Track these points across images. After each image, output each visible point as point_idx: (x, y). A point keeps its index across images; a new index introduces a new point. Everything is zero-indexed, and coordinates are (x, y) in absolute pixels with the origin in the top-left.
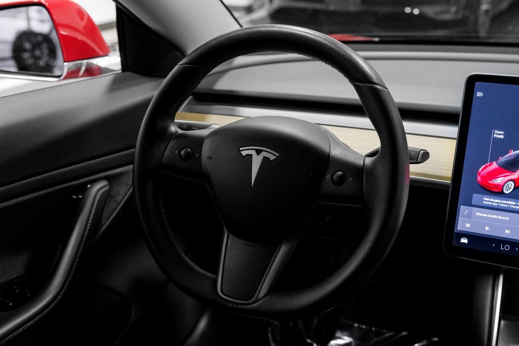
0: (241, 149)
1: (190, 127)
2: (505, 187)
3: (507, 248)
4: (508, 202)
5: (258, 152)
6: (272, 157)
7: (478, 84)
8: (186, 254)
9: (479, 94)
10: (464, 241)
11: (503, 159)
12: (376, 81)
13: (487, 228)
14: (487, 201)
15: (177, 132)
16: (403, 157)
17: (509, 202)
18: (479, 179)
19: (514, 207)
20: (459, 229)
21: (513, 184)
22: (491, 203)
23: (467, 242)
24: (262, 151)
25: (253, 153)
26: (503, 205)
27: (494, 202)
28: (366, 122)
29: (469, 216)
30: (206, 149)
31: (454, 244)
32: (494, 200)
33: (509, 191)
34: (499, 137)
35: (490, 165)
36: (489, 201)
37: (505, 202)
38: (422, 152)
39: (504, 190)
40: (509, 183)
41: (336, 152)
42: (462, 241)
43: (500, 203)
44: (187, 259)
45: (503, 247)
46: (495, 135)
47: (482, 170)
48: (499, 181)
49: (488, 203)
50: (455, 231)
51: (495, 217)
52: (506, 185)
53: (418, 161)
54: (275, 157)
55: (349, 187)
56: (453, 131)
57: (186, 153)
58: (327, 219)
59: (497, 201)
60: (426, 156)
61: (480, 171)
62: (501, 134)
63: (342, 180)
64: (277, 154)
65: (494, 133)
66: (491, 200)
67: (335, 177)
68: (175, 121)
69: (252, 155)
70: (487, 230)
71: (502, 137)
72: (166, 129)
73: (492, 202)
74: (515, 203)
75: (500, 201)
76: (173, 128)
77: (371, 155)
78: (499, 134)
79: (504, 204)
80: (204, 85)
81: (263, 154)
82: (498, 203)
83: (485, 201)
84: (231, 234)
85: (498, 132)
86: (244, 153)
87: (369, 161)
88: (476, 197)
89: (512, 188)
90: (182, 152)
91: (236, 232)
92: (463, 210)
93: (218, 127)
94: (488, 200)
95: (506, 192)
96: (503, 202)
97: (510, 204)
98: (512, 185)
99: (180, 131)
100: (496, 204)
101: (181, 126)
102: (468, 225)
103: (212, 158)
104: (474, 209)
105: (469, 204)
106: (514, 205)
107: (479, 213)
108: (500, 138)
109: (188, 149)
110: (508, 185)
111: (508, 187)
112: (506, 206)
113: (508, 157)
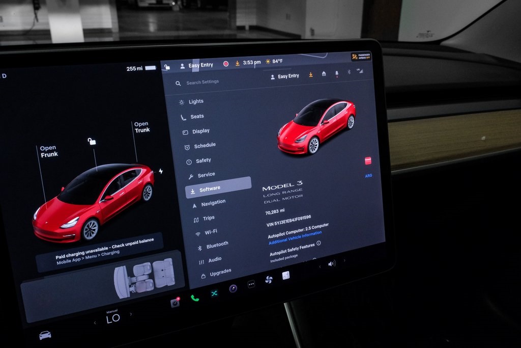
2: (85, 232)
3: (116, 318)
4: (96, 251)
10: (45, 335)
11: (67, 189)
14: (62, 260)
17: (99, 250)
18: (38, 232)
19: (108, 254)
20: (29, 321)
21: (96, 224)
22: (70, 261)
23: (50, 336)
26: (90, 257)
27: (75, 257)
32: (73, 255)
33: (94, 235)
34: (50, 155)
35: (49, 205)
37: (92, 251)
39: (86, 236)
40: (89, 223)
42: (41, 339)
43: (84, 256)
45: (110, 320)
46: (42, 155)
47: (38, 216)
48: (73, 224)
49: (64, 262)
50: (24, 327)
52: (86, 227)
59: (77, 254)
61: (35, 218)
62: (52, 151)
65: (40, 152)
66: (69, 255)
71: (56, 154)
73: (71, 258)
74: (107, 248)
75: (83, 253)
78: (49, 152)
79: (90, 254)
82: (80, 256)
83: (59, 260)
85: (46, 149)
88: (41, 261)
89: (96, 228)
92: (27, 288)
94: (62, 258)
95: (90, 238)
96: (88, 252)
97: (100, 252)
100: (79, 260)
105: (35, 275)
106: (106, 251)
108: (53, 157)
110: (88, 226)
111: (90, 229)
112: (95, 256)
113: (75, 184)
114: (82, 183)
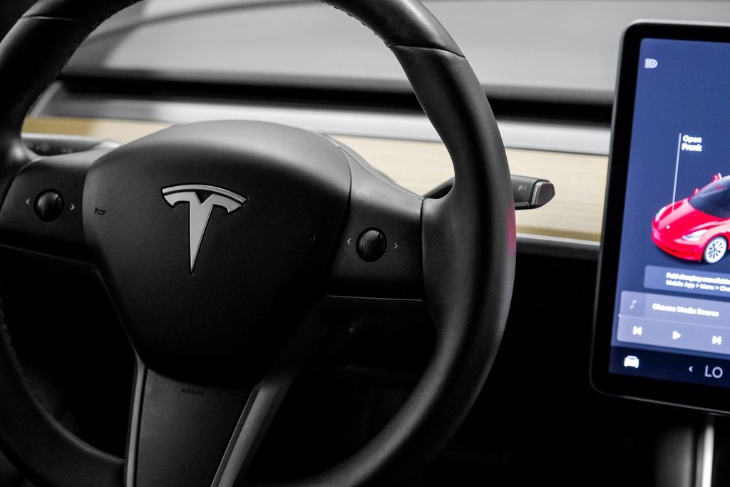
0: (164, 191)
1: (55, 149)
2: (708, 250)
3: (717, 372)
4: (716, 281)
5: (202, 196)
6: (231, 206)
7: (646, 43)
8: (59, 418)
9: (651, 63)
10: (632, 362)
11: (702, 193)
12: (439, 41)
13: (676, 335)
14: (673, 280)
15: (26, 160)
16: (501, 197)
17: (718, 281)
18: (656, 235)
20: (619, 338)
21: (724, 244)
22: (682, 284)
23: (637, 365)
24: (210, 193)
25: (191, 198)
26: (707, 287)
27: (689, 282)
28: (422, 126)
29: (640, 311)
30: (92, 193)
31: (611, 370)
32: (687, 278)
33: (717, 259)
34: (693, 148)
35: (677, 206)
36: (677, 280)
37: (709, 280)
38: (539, 184)
39: (707, 257)
40: (715, 241)
41: (363, 191)
43: (699, 284)
44: (58, 426)
45: (710, 372)
46: (684, 146)
47: (662, 218)
48: (696, 237)
49: (675, 283)
50: (613, 343)
51: (691, 311)
52: (711, 246)
53: (533, 203)
54: (236, 206)
55: (393, 262)
56: (601, 139)
57: (49, 204)
58: (351, 330)
59: (693, 278)
60: (547, 192)
61: (657, 218)
62: (696, 144)
64: (242, 200)
65: (682, 142)
66: (683, 277)
67: (363, 243)
68: (25, 135)
69: (188, 203)
70: (675, 339)
71: (699, 148)
73: (684, 281)
75: (699, 280)
76: (19, 152)
77: (436, 194)
78: (691, 144)
79: (707, 284)
80: (81, 58)
81: (212, 200)
82: (695, 282)
83: (669, 279)
84: (151, 368)
85: (691, 139)
86: (172, 199)
87: (432, 206)
88: (651, 273)
89: (723, 250)
90: (41, 202)
91: (162, 365)
92: (627, 300)
93: (114, 146)
94: (676, 278)
95: (712, 260)
96: (705, 280)
97: (719, 285)
98: (720, 246)
99: (35, 158)
100: (692, 286)
101: (36, 147)
102: (637, 331)
103: (104, 212)
104: (649, 296)
105: (638, 286)
107: (659, 306)
108: (696, 152)
109: (53, 194)
110: (714, 245)
111: (715, 249)
112: (712, 288)
113: (711, 190)
114: (721, 190)
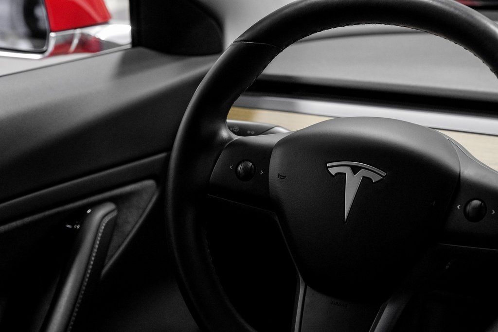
0: (328, 165)
5: (355, 170)
6: (375, 178)
15: (230, 139)
24: (360, 168)
25: (347, 171)
30: (275, 163)
54: (380, 178)
57: (246, 169)
58: (447, 267)
63: (479, 213)
64: (384, 174)
67: (469, 208)
68: (228, 121)
69: (345, 174)
72: (215, 133)
76: (225, 133)
81: (361, 173)
86: (333, 171)
90: (240, 168)
99: (236, 137)
101: (232, 128)
103: (284, 177)
109: (248, 163)
